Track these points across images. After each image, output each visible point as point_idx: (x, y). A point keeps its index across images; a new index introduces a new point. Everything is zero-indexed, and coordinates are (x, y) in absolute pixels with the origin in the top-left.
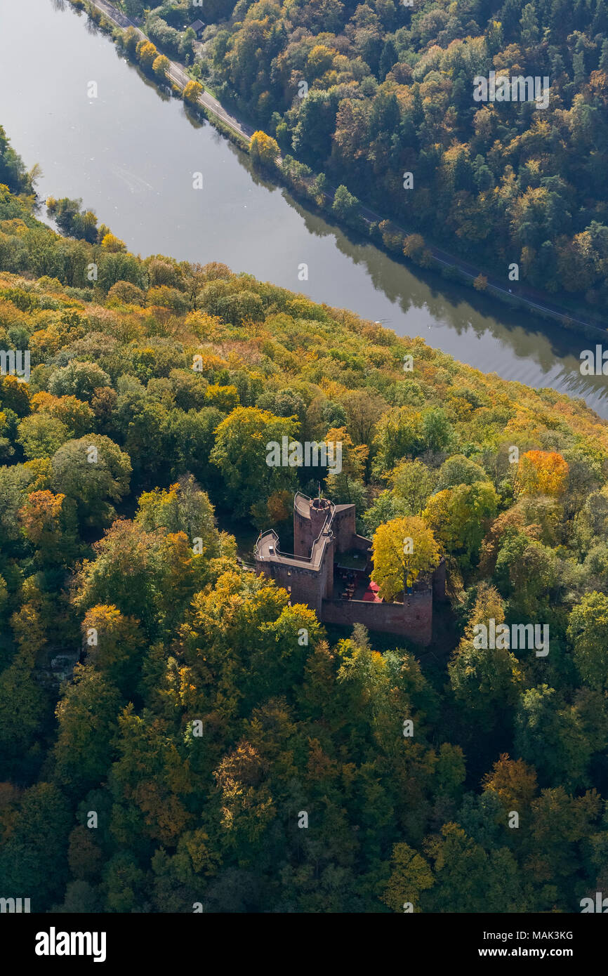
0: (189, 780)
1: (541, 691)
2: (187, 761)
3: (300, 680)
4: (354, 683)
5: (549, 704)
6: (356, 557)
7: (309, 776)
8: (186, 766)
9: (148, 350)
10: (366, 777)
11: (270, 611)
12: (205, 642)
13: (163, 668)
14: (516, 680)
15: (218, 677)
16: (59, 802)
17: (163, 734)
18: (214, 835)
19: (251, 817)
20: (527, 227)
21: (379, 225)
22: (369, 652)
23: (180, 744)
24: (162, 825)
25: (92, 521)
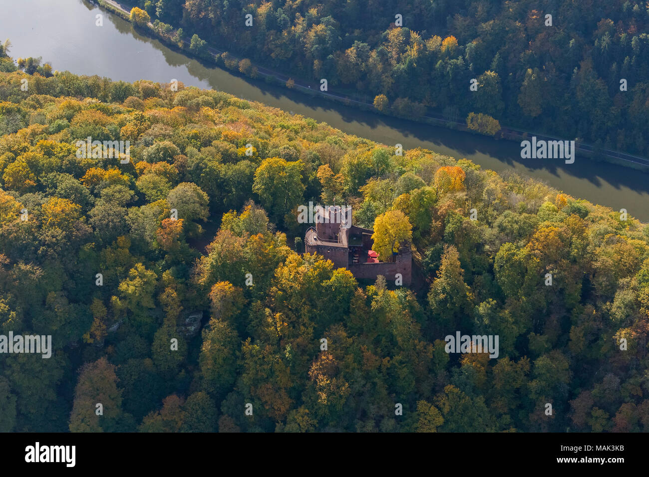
0: (290, 379)
1: (488, 303)
2: (289, 368)
3: (347, 312)
4: (381, 310)
5: (494, 309)
6: (355, 239)
7: (364, 368)
8: (288, 371)
9: (194, 131)
10: (397, 364)
11: (325, 275)
12: (286, 297)
13: (263, 315)
14: (469, 298)
15: (299, 317)
16: (210, 403)
17: (271, 354)
18: (312, 409)
19: (337, 395)
20: (317, 48)
21: (222, 56)
22: (387, 291)
23: (283, 358)
24: (276, 408)
25: (191, 234)
